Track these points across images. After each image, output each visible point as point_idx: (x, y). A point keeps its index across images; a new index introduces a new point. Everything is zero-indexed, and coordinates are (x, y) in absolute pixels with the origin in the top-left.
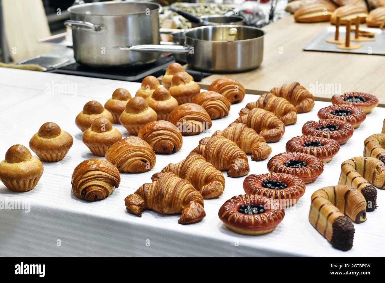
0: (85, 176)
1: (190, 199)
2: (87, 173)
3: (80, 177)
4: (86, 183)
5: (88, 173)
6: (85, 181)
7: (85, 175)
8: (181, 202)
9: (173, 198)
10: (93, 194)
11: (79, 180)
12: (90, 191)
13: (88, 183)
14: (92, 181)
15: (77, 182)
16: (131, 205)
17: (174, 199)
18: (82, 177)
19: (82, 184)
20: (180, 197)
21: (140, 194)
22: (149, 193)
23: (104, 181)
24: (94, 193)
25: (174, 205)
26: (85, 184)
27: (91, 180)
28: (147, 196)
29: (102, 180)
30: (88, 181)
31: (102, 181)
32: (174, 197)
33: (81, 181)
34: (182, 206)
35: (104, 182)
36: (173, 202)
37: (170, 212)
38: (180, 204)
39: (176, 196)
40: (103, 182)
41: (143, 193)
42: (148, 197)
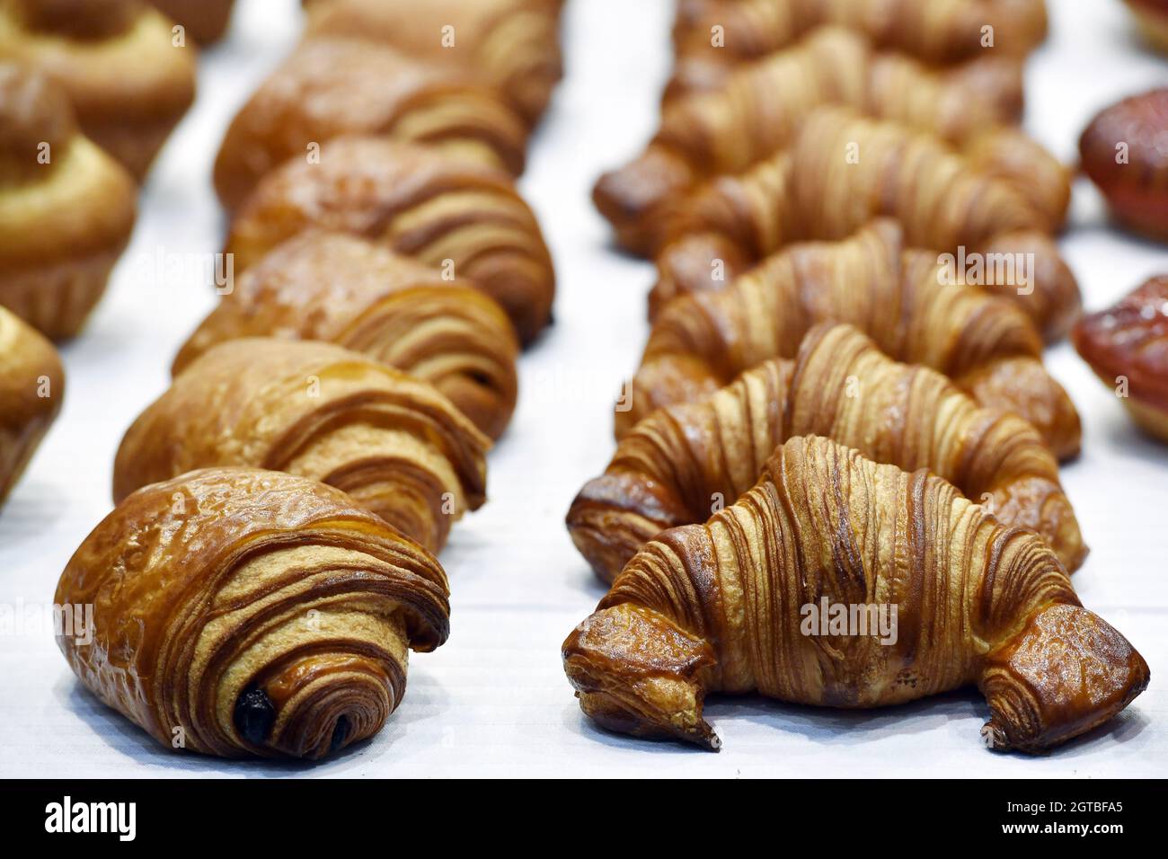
0: (235, 589)
1: (1019, 584)
2: (246, 571)
3: (197, 602)
4: (258, 639)
5: (254, 565)
6: (250, 624)
7: (235, 584)
8: (966, 613)
9: (921, 589)
10: (326, 706)
11: (196, 631)
12: (305, 691)
13: (271, 637)
14: (295, 617)
15: (184, 641)
16: (639, 677)
17: (927, 602)
18: (217, 602)
19: (229, 649)
20: (954, 585)
21: (671, 601)
22: (732, 589)
23: (368, 607)
24: (335, 701)
25: (931, 636)
26: (249, 647)
27: (288, 614)
28: (723, 608)
29: (358, 606)
30: (268, 624)
31: (354, 610)
32: (927, 589)
33: (214, 632)
34: (977, 639)
35: (371, 619)
36: (925, 620)
37: (905, 690)
38: (961, 627)
39: (934, 575)
40: (362, 618)
41: (690, 590)
42: (730, 612)
